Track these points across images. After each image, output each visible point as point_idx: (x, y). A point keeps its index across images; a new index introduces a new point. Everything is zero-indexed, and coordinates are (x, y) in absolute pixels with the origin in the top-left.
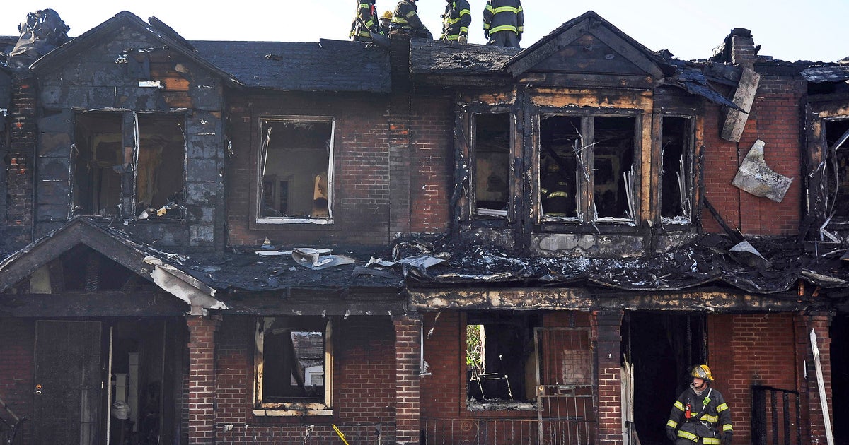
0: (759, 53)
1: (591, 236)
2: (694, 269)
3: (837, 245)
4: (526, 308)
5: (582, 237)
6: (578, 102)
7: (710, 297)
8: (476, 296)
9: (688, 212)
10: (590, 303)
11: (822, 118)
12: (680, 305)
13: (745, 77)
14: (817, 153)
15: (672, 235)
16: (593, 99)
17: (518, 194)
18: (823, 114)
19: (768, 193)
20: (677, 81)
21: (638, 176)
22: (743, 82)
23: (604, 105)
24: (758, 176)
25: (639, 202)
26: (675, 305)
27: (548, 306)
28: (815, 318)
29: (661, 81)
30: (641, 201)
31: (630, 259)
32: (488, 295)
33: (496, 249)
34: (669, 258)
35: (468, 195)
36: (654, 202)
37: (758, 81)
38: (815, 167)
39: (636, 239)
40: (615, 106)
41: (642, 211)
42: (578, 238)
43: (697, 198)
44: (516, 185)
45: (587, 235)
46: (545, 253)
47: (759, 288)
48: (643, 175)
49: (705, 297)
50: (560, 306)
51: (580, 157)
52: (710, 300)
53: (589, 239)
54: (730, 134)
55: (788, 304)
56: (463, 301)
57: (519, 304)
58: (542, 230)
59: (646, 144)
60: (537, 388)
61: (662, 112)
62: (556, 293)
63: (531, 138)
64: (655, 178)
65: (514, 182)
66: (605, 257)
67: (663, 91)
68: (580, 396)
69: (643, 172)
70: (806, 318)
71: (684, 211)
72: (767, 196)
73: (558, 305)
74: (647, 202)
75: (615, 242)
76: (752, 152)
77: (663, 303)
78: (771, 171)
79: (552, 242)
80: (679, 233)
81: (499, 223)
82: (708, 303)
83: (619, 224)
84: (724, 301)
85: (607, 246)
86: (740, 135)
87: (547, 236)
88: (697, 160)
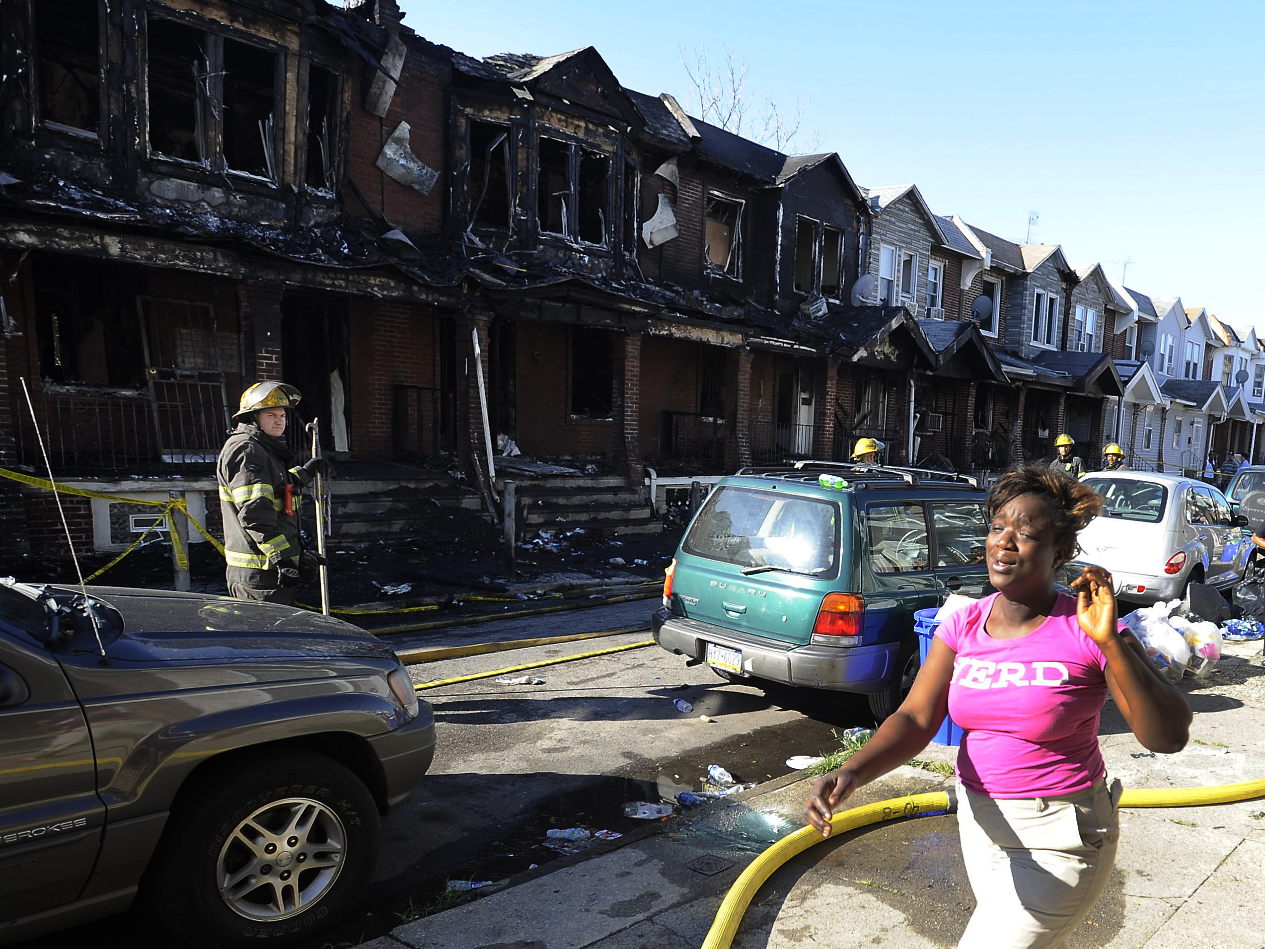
0: (402, 22)
1: (220, 190)
2: (346, 251)
3: (481, 250)
4: (158, 264)
5: (208, 189)
6: (201, 10)
7: (377, 282)
8: (84, 239)
9: (332, 185)
10: (243, 270)
11: (467, 115)
12: (347, 287)
13: (391, 44)
14: (461, 151)
15: (316, 208)
16: (222, 14)
17: (116, 113)
18: (468, 110)
19: (414, 182)
20: (327, 24)
21: (280, 129)
22: (390, 50)
23: (237, 25)
24: (402, 162)
25: (280, 161)
26: (340, 286)
27: (187, 266)
28: (477, 317)
29: (313, 18)
30: (284, 160)
31: (269, 227)
32: (102, 239)
33: (85, 182)
34: (315, 233)
35: (28, 95)
36: (299, 166)
37: (404, 53)
38: (459, 166)
39: (277, 205)
40: (253, 31)
41: (284, 172)
42: (204, 189)
43: (342, 172)
44: (112, 100)
45: (215, 188)
46: (158, 201)
47: (428, 279)
48: (286, 129)
49: (372, 281)
50: (204, 268)
51: (205, 86)
52: (377, 285)
53: (217, 194)
54: (375, 106)
55: (453, 300)
56: (64, 242)
57: (149, 258)
58: (152, 169)
59: (291, 91)
60: (147, 370)
61: (310, 57)
62: (198, 251)
63: (134, 41)
64: (301, 136)
65: (109, 96)
66: (239, 220)
67: (310, 31)
68: (205, 383)
69: (287, 125)
70: (469, 316)
71: (328, 184)
72: (413, 185)
73: (202, 266)
74: (290, 163)
75: (251, 204)
76: (397, 133)
77: (328, 282)
78: (416, 159)
79: (170, 188)
80: (322, 208)
81: (85, 148)
82: (376, 289)
83: (256, 181)
84: (392, 289)
85: (241, 207)
86: (387, 110)
87: (162, 179)
88: (343, 127)
